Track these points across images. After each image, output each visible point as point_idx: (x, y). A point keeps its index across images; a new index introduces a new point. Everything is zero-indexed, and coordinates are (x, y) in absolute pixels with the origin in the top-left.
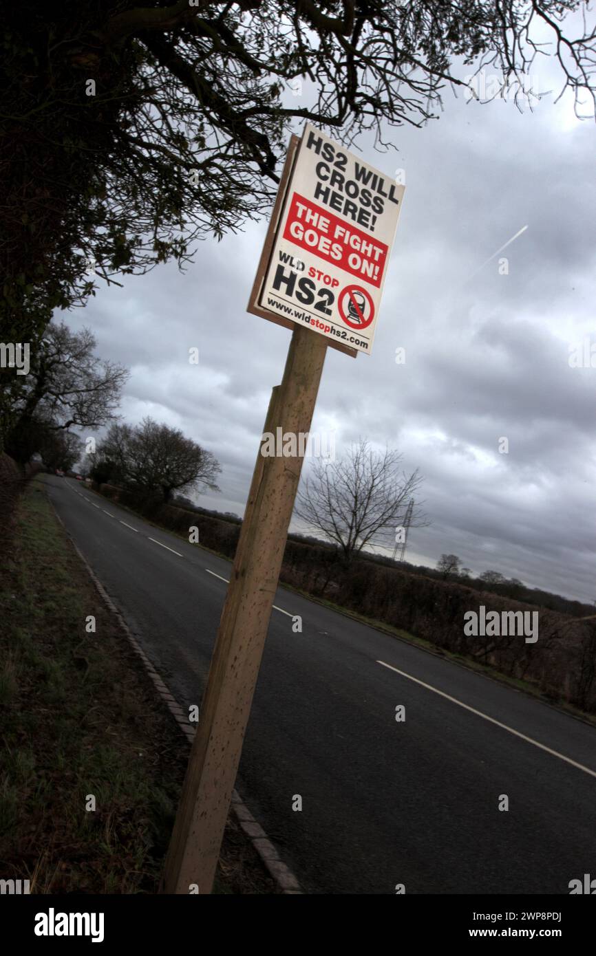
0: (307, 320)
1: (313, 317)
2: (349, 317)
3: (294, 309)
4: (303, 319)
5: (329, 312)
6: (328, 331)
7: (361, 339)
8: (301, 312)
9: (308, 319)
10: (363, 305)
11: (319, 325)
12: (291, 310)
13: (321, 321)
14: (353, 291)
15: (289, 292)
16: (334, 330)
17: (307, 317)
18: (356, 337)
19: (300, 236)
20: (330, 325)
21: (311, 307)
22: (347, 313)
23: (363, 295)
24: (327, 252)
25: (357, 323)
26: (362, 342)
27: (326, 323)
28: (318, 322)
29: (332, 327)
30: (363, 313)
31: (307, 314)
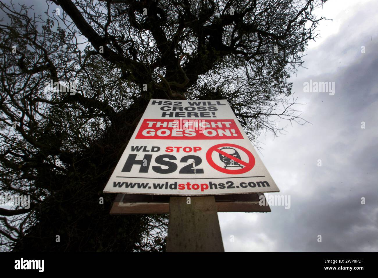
0: (173, 187)
1: (179, 182)
2: (225, 167)
3: (151, 183)
4: (166, 188)
5: (201, 171)
6: (207, 188)
7: (255, 180)
8: (161, 182)
9: (175, 186)
10: (236, 153)
11: (191, 187)
12: (147, 184)
13: (192, 182)
14: (219, 148)
15: (144, 170)
16: (215, 185)
17: (171, 185)
18: (247, 181)
19: (153, 134)
20: (207, 182)
21: (176, 174)
22: (222, 165)
23: (231, 147)
24: (182, 135)
25: (240, 168)
26: (258, 183)
27: (200, 182)
28: (188, 184)
29: (210, 183)
30: (240, 158)
31: (172, 182)
